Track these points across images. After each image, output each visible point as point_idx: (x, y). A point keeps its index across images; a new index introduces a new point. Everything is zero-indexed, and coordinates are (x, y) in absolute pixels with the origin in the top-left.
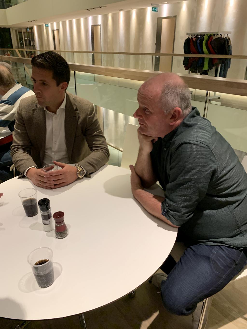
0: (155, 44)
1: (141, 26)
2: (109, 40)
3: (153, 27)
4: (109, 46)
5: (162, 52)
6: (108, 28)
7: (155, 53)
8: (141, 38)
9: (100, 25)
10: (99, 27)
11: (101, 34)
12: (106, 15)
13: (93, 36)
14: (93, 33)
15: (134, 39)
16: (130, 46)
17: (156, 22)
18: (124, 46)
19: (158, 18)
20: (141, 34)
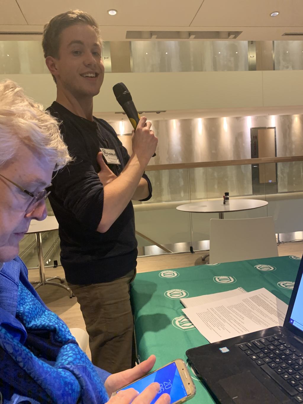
2: (294, 146)
6: (293, 131)
9: (275, 128)
10: (273, 130)
11: (275, 139)
12: (287, 116)
13: (255, 142)
14: (256, 138)
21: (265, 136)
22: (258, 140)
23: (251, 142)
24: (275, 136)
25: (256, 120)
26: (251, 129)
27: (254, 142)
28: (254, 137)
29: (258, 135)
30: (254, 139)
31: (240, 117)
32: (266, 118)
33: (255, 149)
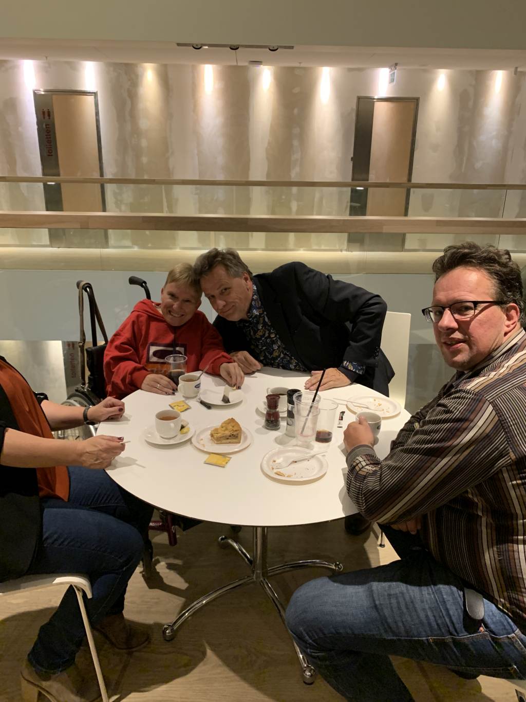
0: (350, 159)
1: (296, 111)
2: (144, 143)
3: (343, 117)
4: (144, 160)
5: (373, 177)
6: (141, 106)
7: (349, 179)
8: (296, 143)
9: (95, 94)
10: (90, 99)
11: (98, 121)
12: (126, 65)
13: (46, 125)
14: (49, 115)
15: (269, 143)
16: (249, 160)
17: (355, 107)
18: (221, 160)
19: (359, 98)
20: (296, 131)
21: (72, 115)
22: (54, 119)
23: (39, 123)
24: (97, 114)
25: (46, 70)
26: (35, 94)
27: (44, 126)
28: (44, 113)
29: (53, 109)
30: (44, 118)
31: (5, 61)
32: (74, 68)
33: (49, 142)
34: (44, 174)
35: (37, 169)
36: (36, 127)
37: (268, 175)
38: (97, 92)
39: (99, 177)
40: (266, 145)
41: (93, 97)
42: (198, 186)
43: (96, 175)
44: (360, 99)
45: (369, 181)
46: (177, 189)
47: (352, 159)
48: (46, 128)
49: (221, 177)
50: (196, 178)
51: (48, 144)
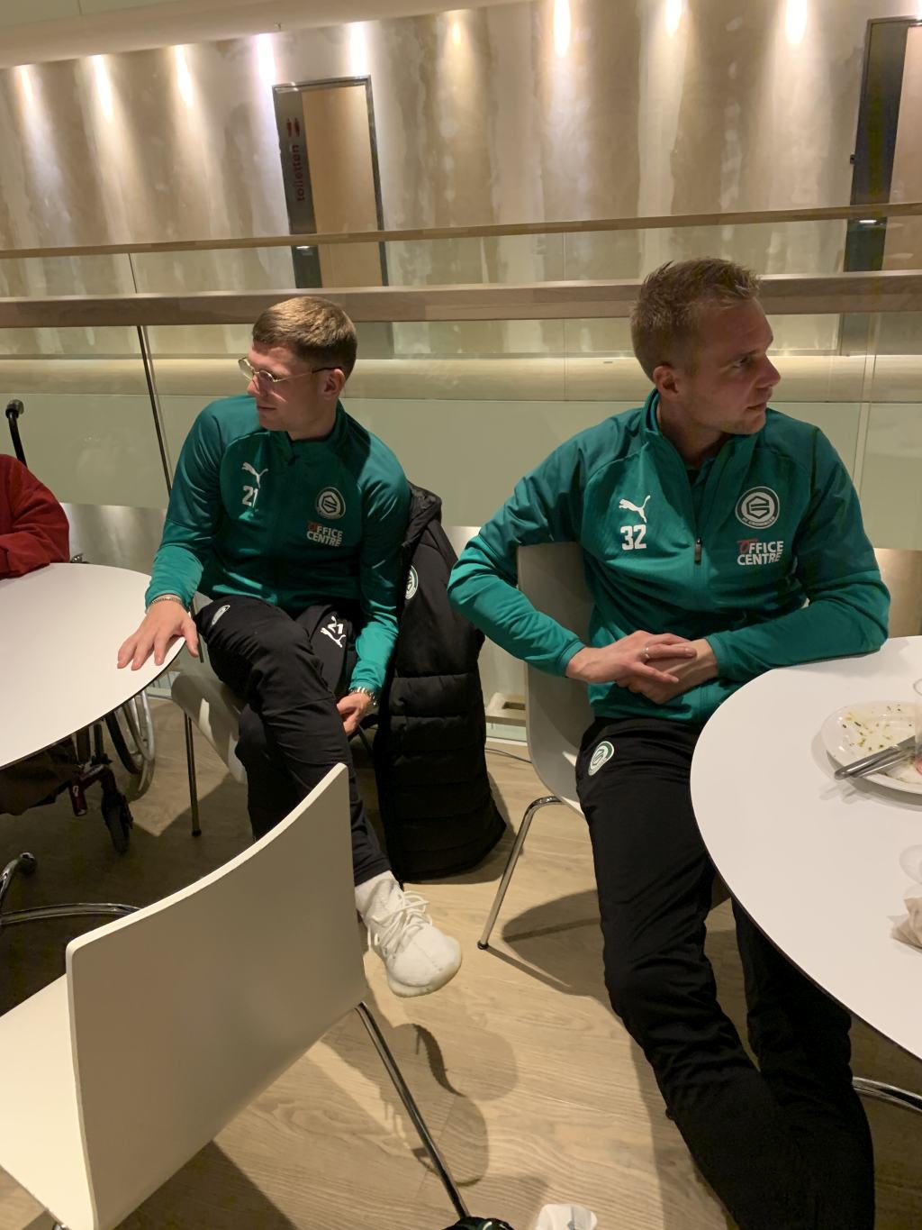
0: (848, 159)
1: (733, 69)
2: (448, 163)
3: (835, 71)
4: (450, 195)
5: (898, 195)
6: (442, 94)
7: (845, 202)
8: (731, 136)
9: (366, 81)
10: (360, 91)
11: (372, 131)
12: (417, 19)
13: (293, 147)
14: (297, 129)
15: (677, 142)
16: (638, 179)
17: (861, 44)
18: (584, 185)
19: (872, 24)
20: (733, 111)
21: (333, 121)
22: (304, 136)
23: (283, 145)
24: (371, 115)
25: (293, 51)
26: (275, 93)
27: (291, 149)
28: (289, 124)
29: (303, 120)
30: (290, 134)
31: (231, 42)
32: (329, 41)
33: (299, 176)
34: (292, 231)
35: (282, 224)
36: (278, 152)
37: (674, 206)
38: (370, 76)
39: (376, 230)
40: (671, 145)
41: (364, 86)
42: (543, 236)
43: (373, 228)
44: (874, 26)
45: (891, 203)
46: (506, 242)
47: (852, 158)
48: (294, 151)
49: (585, 217)
50: (540, 219)
51: (298, 180)
